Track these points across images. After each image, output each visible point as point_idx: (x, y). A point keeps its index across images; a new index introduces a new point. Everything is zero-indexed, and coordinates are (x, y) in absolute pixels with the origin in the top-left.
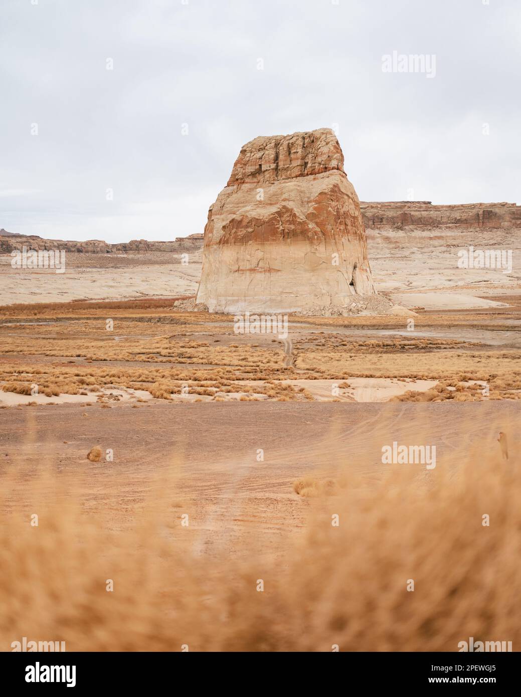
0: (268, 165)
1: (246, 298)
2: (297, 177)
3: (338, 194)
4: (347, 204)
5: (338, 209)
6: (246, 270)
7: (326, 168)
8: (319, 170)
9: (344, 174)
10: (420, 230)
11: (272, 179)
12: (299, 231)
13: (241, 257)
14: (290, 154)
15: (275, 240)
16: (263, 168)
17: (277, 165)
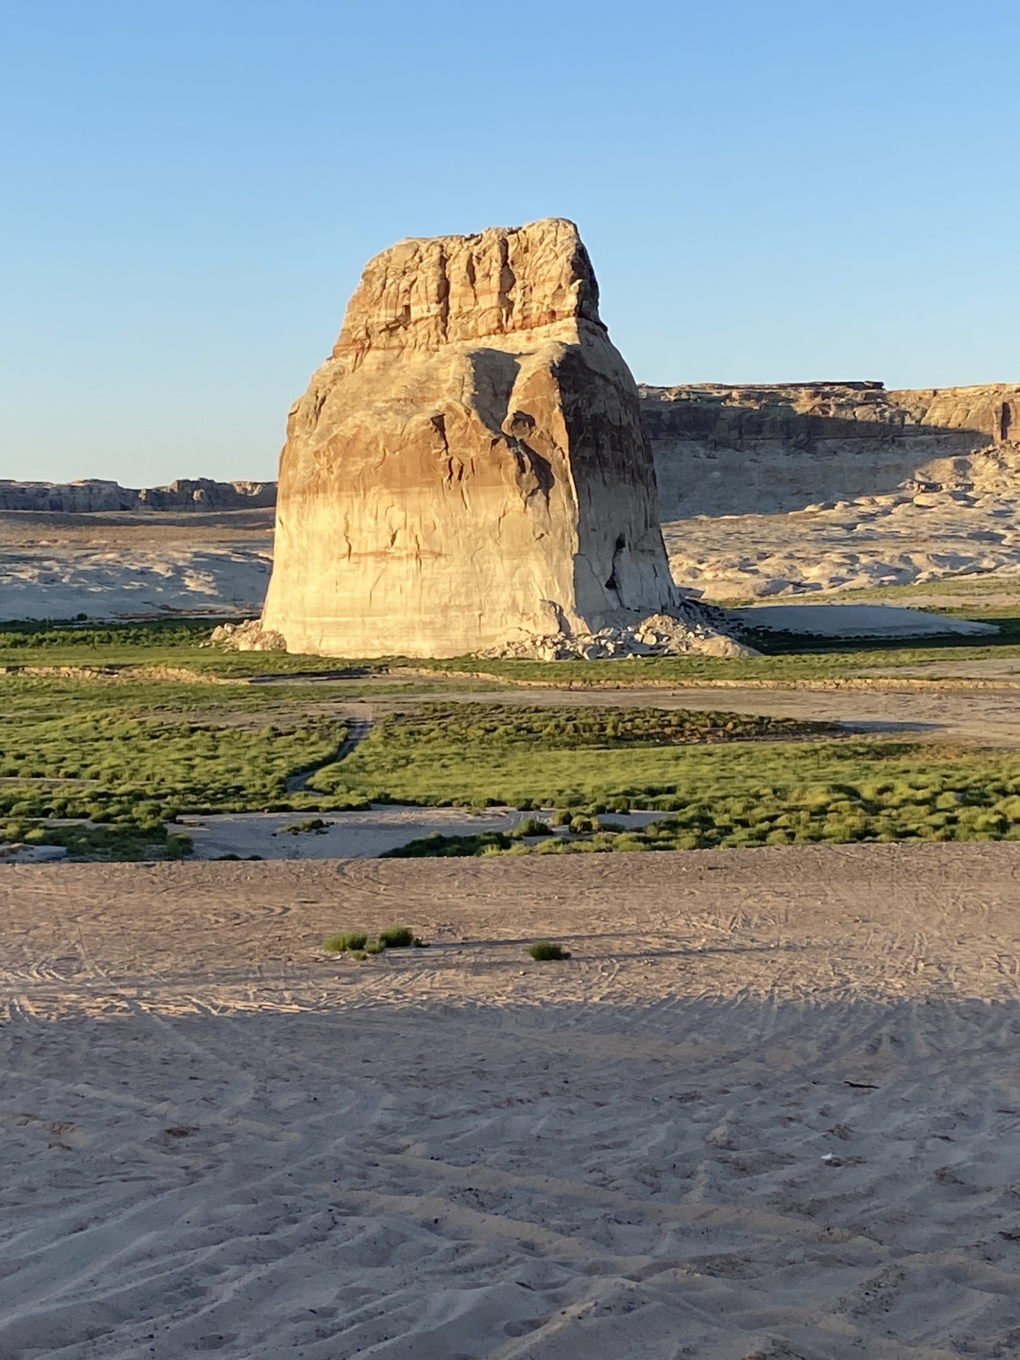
0: (425, 307)
1: (367, 619)
2: (490, 334)
3: (580, 376)
4: (601, 397)
5: (577, 408)
6: (366, 554)
7: (553, 313)
8: (539, 318)
9: (597, 327)
10: (851, 451)
11: (433, 339)
12: (485, 463)
13: (355, 523)
14: (473, 280)
15: (431, 484)
16: (416, 313)
17: (447, 308)
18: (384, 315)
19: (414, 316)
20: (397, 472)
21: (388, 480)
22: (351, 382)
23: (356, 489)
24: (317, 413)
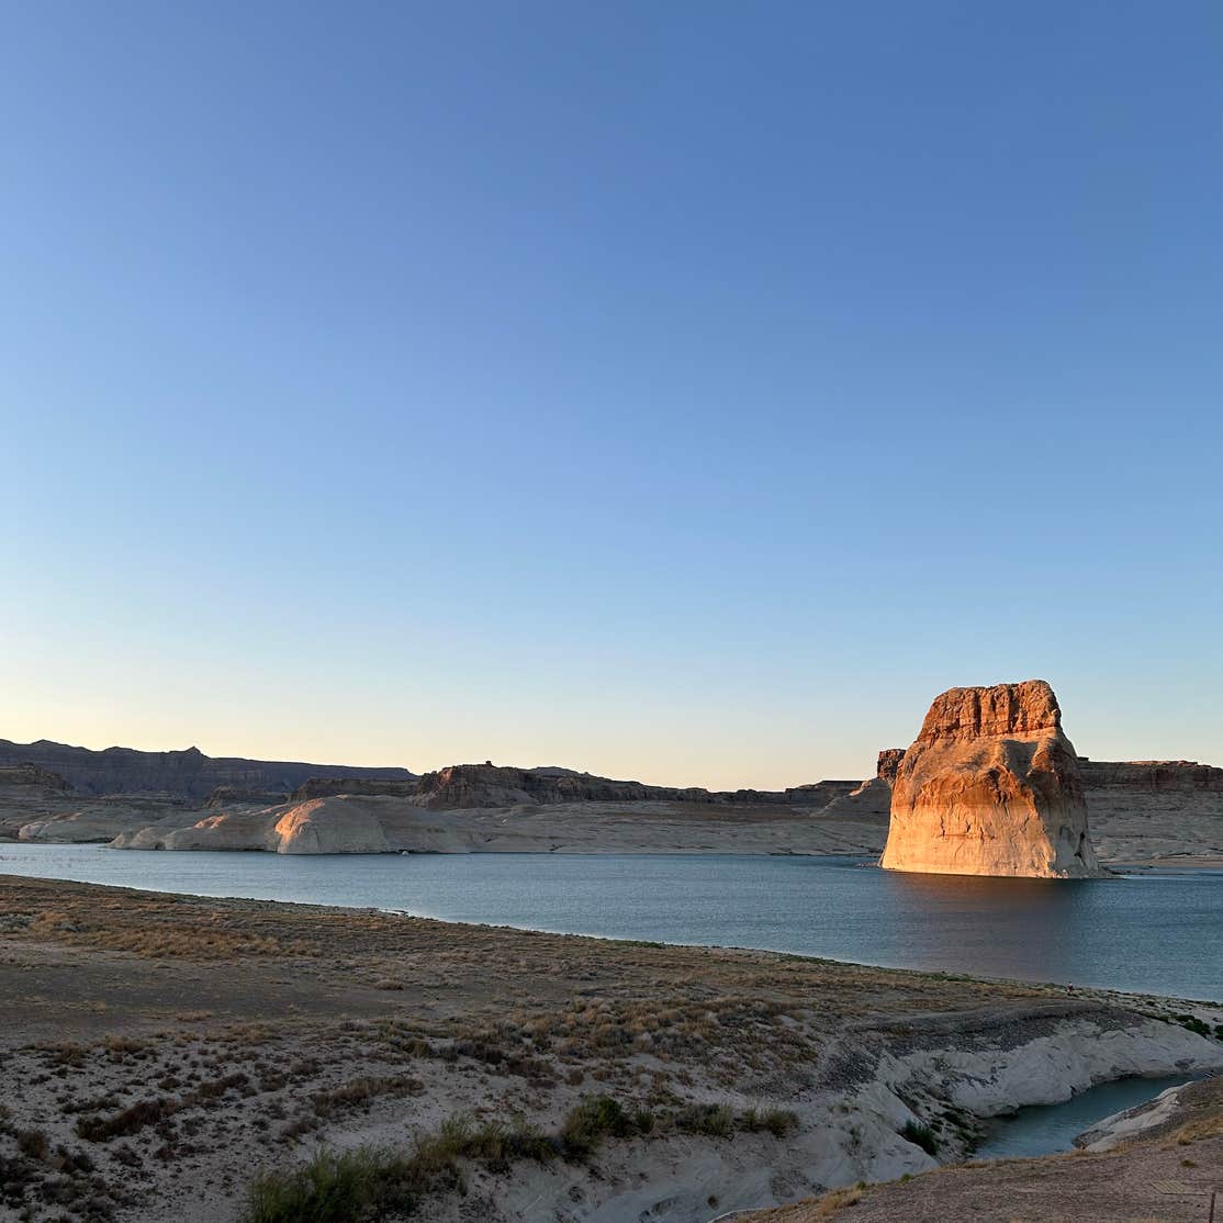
0: (967, 720)
1: (953, 866)
2: (1004, 733)
6: (953, 835)
7: (1041, 724)
8: (1032, 726)
11: (973, 734)
12: (1017, 795)
13: (946, 819)
14: (994, 709)
15: (989, 803)
16: (962, 722)
17: (980, 721)
18: (946, 723)
19: (961, 724)
20: (970, 797)
21: (966, 801)
22: (930, 753)
23: (948, 805)
24: (913, 767)
